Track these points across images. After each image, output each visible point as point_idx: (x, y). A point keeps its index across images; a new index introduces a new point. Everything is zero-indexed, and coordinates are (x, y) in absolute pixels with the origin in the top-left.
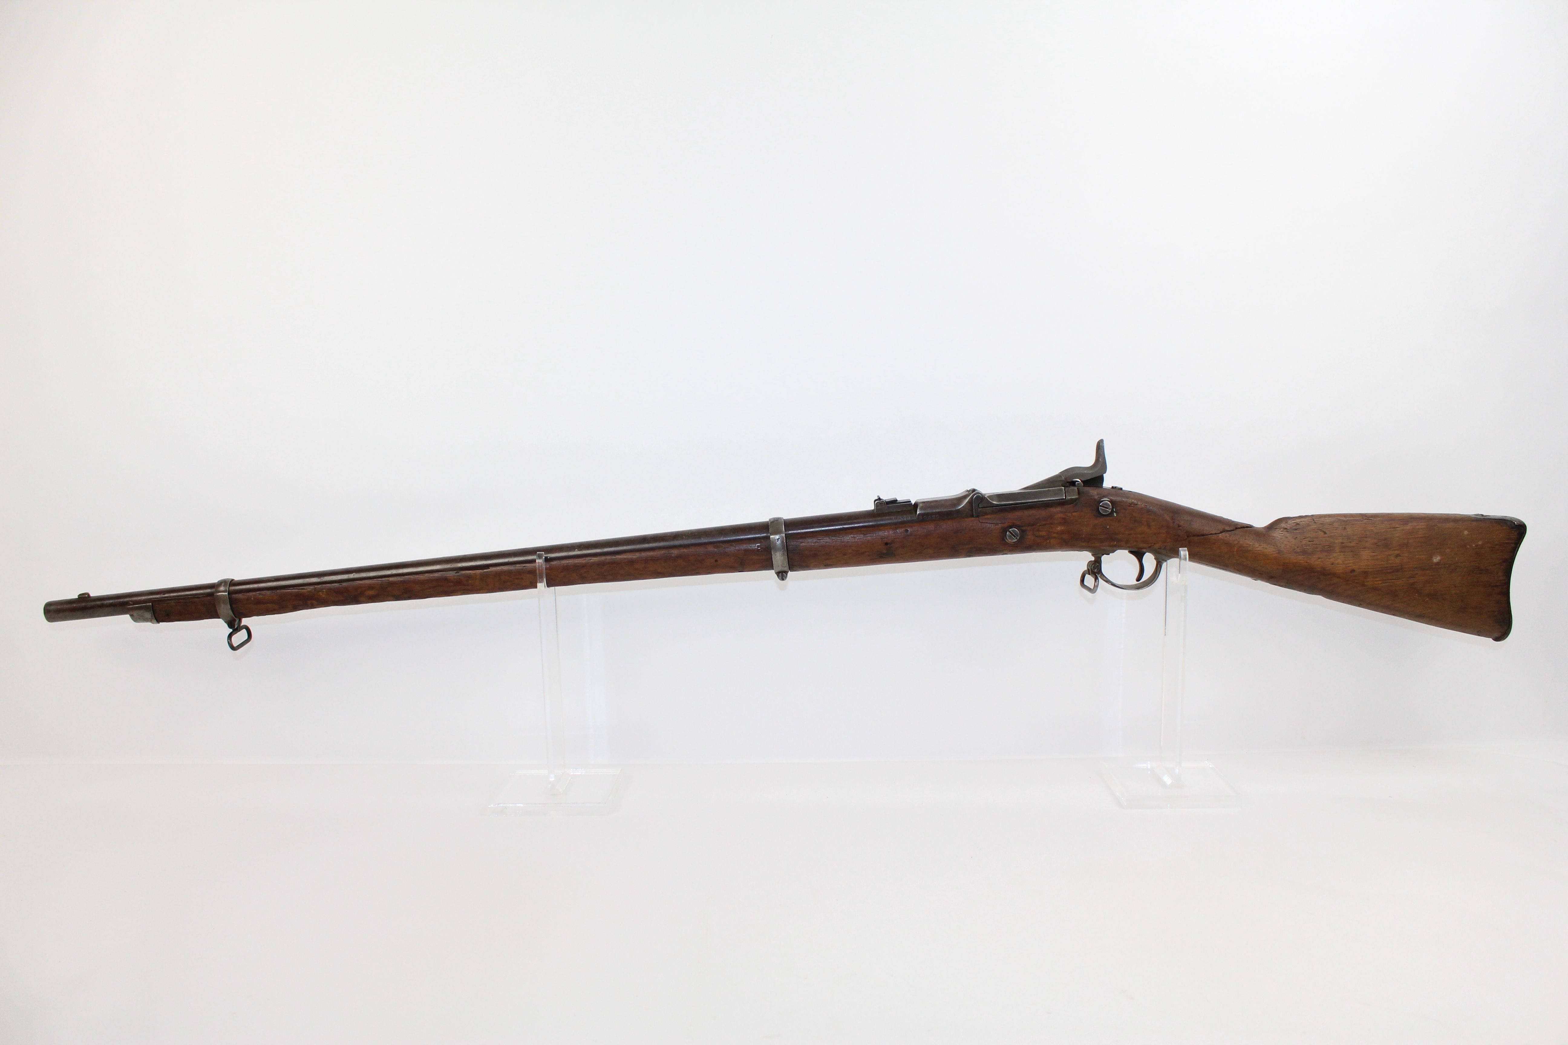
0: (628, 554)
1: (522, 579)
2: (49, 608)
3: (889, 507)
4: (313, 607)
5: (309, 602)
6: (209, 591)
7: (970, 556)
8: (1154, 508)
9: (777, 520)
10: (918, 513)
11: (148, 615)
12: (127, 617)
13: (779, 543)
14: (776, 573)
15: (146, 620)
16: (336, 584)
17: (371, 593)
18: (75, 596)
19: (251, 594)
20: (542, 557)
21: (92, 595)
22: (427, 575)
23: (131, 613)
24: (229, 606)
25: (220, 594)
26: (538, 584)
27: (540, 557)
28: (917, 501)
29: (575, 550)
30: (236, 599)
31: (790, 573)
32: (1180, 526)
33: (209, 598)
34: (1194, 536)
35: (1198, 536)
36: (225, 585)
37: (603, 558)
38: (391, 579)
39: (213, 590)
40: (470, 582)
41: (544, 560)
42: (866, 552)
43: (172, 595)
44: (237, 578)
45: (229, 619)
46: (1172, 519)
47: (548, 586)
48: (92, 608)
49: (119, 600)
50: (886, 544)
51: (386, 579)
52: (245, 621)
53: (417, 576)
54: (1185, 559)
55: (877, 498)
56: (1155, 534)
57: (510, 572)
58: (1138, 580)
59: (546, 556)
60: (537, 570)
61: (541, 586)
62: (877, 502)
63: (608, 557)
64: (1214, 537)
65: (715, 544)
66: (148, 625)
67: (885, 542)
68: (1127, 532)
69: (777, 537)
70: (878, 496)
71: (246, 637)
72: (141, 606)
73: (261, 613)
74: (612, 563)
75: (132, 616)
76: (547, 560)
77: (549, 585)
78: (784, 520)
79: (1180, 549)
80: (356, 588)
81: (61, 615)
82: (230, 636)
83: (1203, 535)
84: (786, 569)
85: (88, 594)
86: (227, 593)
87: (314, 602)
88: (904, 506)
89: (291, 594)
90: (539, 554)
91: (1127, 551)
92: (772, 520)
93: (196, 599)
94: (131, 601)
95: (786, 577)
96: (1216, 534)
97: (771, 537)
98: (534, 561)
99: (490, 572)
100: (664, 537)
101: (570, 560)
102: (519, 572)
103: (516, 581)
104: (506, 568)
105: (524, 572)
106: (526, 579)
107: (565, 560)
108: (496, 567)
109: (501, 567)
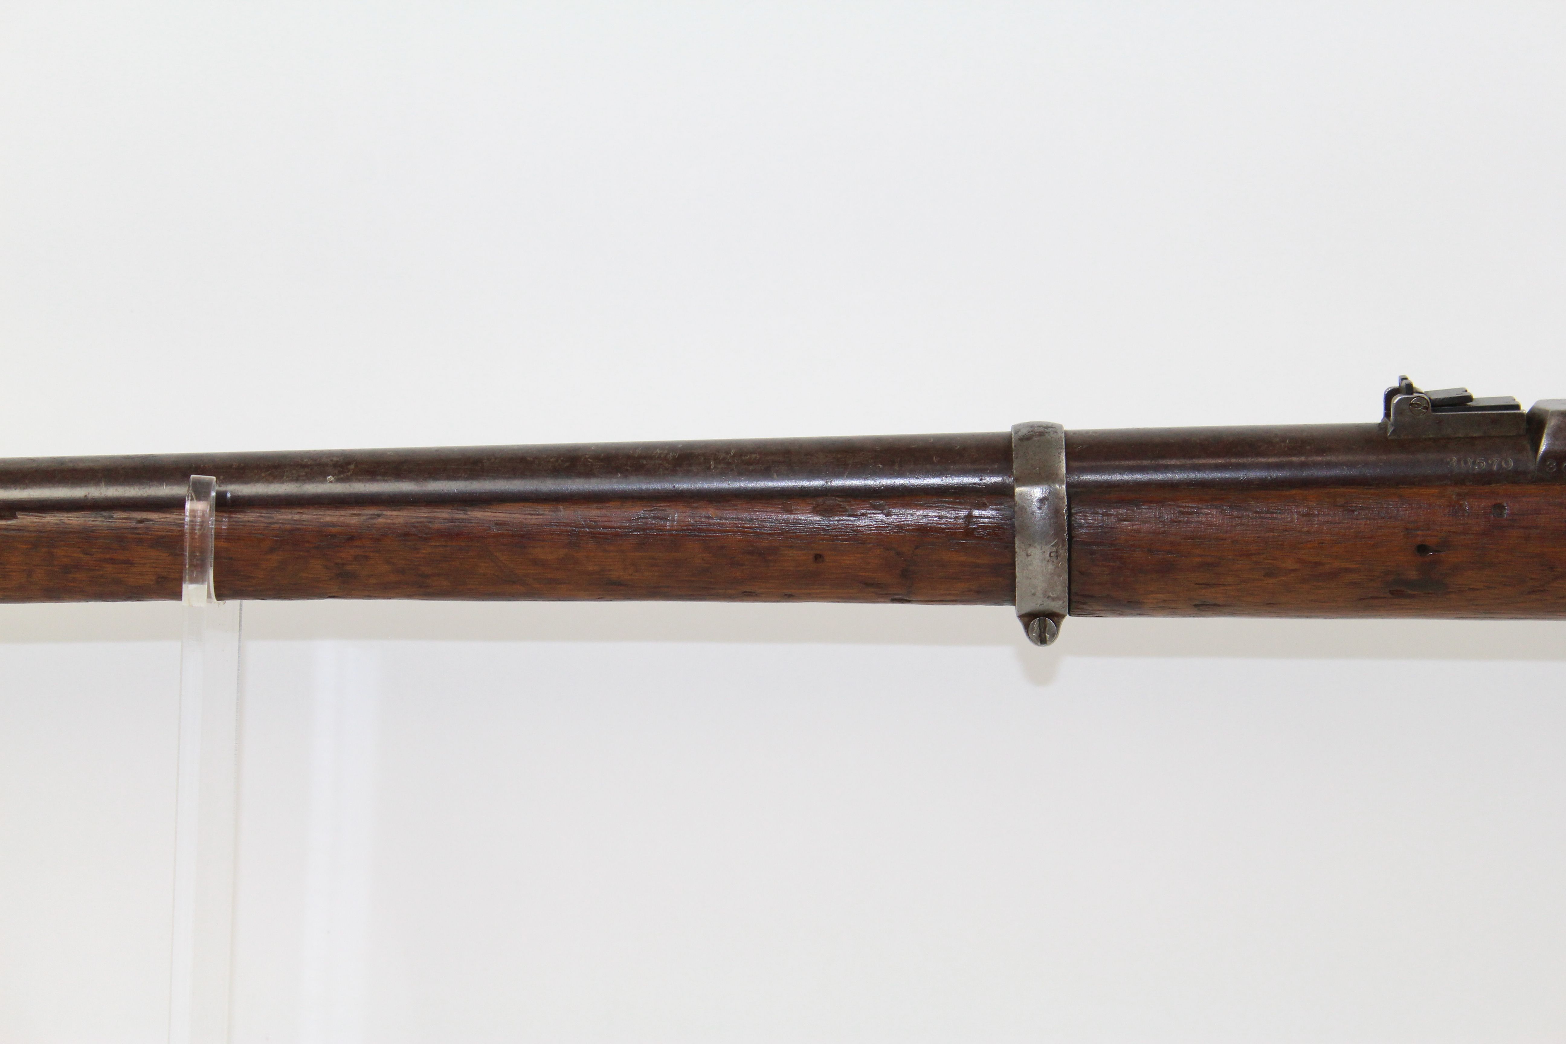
0: (509, 507)
1: (129, 563)
3: (1440, 422)
9: (1041, 434)
10: (1543, 448)
13: (1038, 513)
14: (1021, 617)
20: (209, 493)
26: (184, 586)
27: (200, 492)
28: (1543, 406)
29: (325, 477)
31: (1070, 623)
37: (421, 514)
41: (213, 502)
42: (1347, 570)
47: (220, 595)
50: (1422, 549)
55: (1396, 384)
57: (87, 536)
59: (223, 488)
60: (188, 536)
61: (197, 591)
62: (1396, 399)
63: (444, 514)
65: (820, 500)
67: (1419, 540)
69: (1037, 492)
70: (1403, 379)
74: (452, 535)
76: (223, 504)
77: (222, 592)
78: (1066, 433)
84: (1058, 606)
88: (1496, 421)
90: (197, 482)
92: (1024, 431)
95: (1054, 635)
97: (1018, 490)
98: (178, 504)
99: (19, 529)
100: (641, 457)
101: (306, 511)
102: (120, 538)
103: (109, 568)
104: (75, 520)
105: (139, 541)
106: (145, 564)
107: (290, 511)
108: (41, 515)
109: (59, 517)
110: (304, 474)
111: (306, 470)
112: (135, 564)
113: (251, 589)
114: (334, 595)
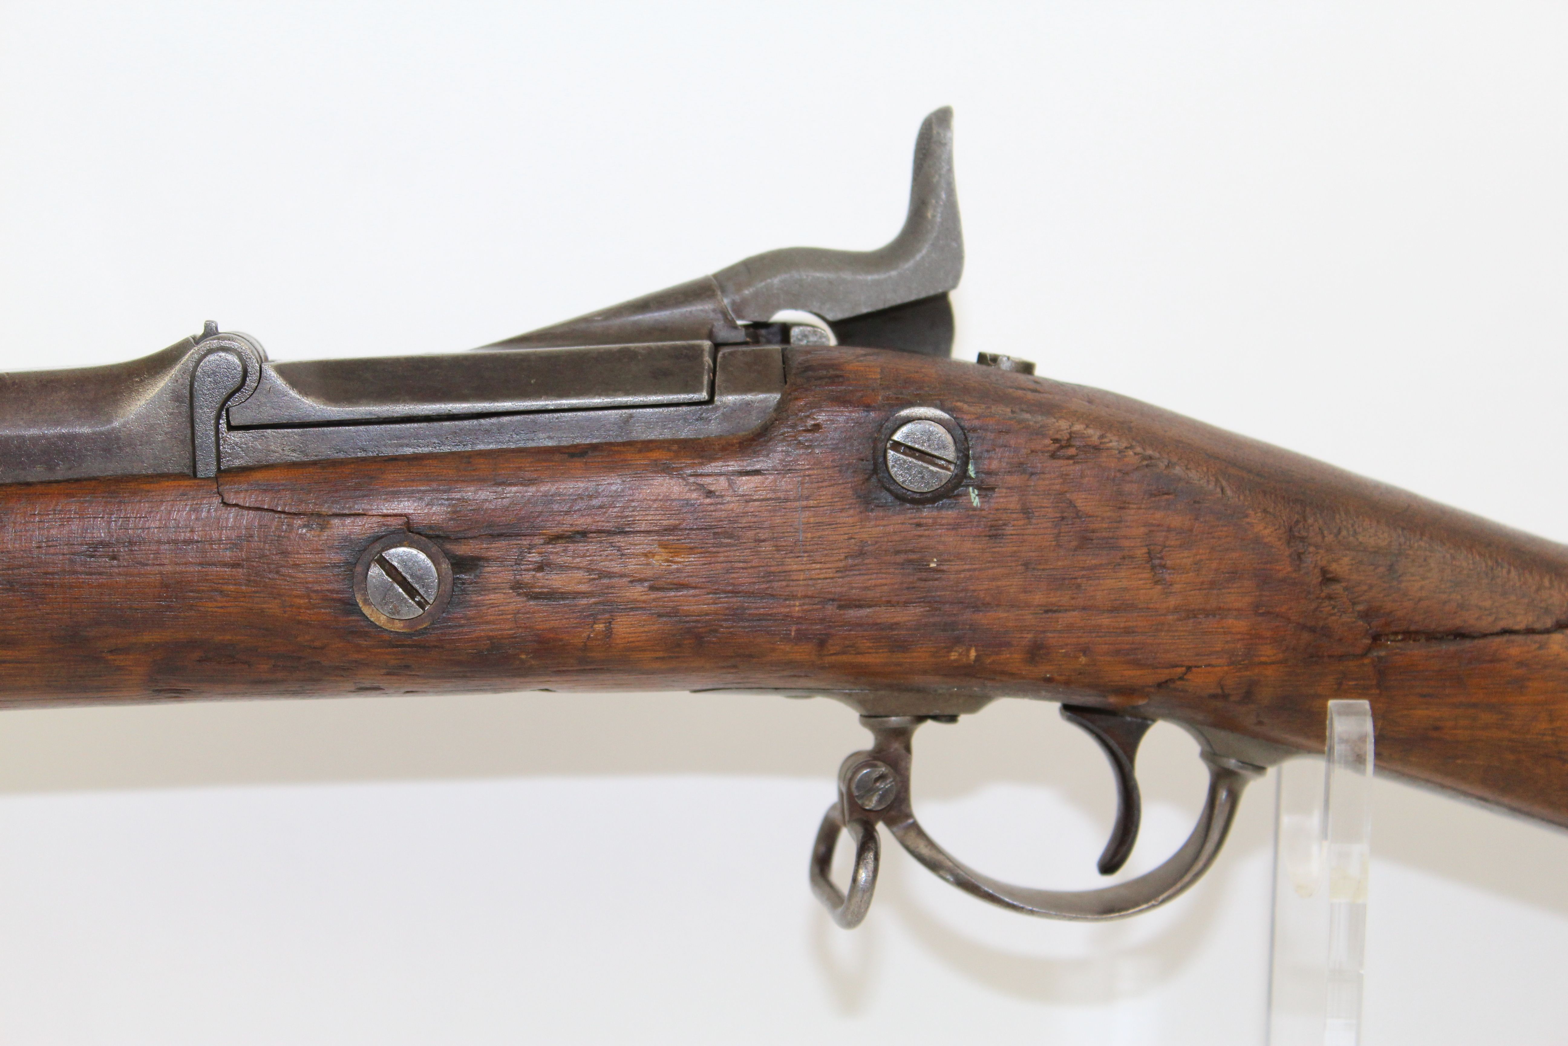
7: (177, 693)
8: (1193, 475)
32: (1335, 580)
34: (1409, 635)
35: (1432, 636)
46: (1291, 536)
54: (1359, 760)
56: (1191, 614)
58: (1109, 865)
64: (1516, 648)
68: (1038, 598)
79: (1331, 703)
83: (1460, 635)
91: (1056, 706)
96: (1530, 631)
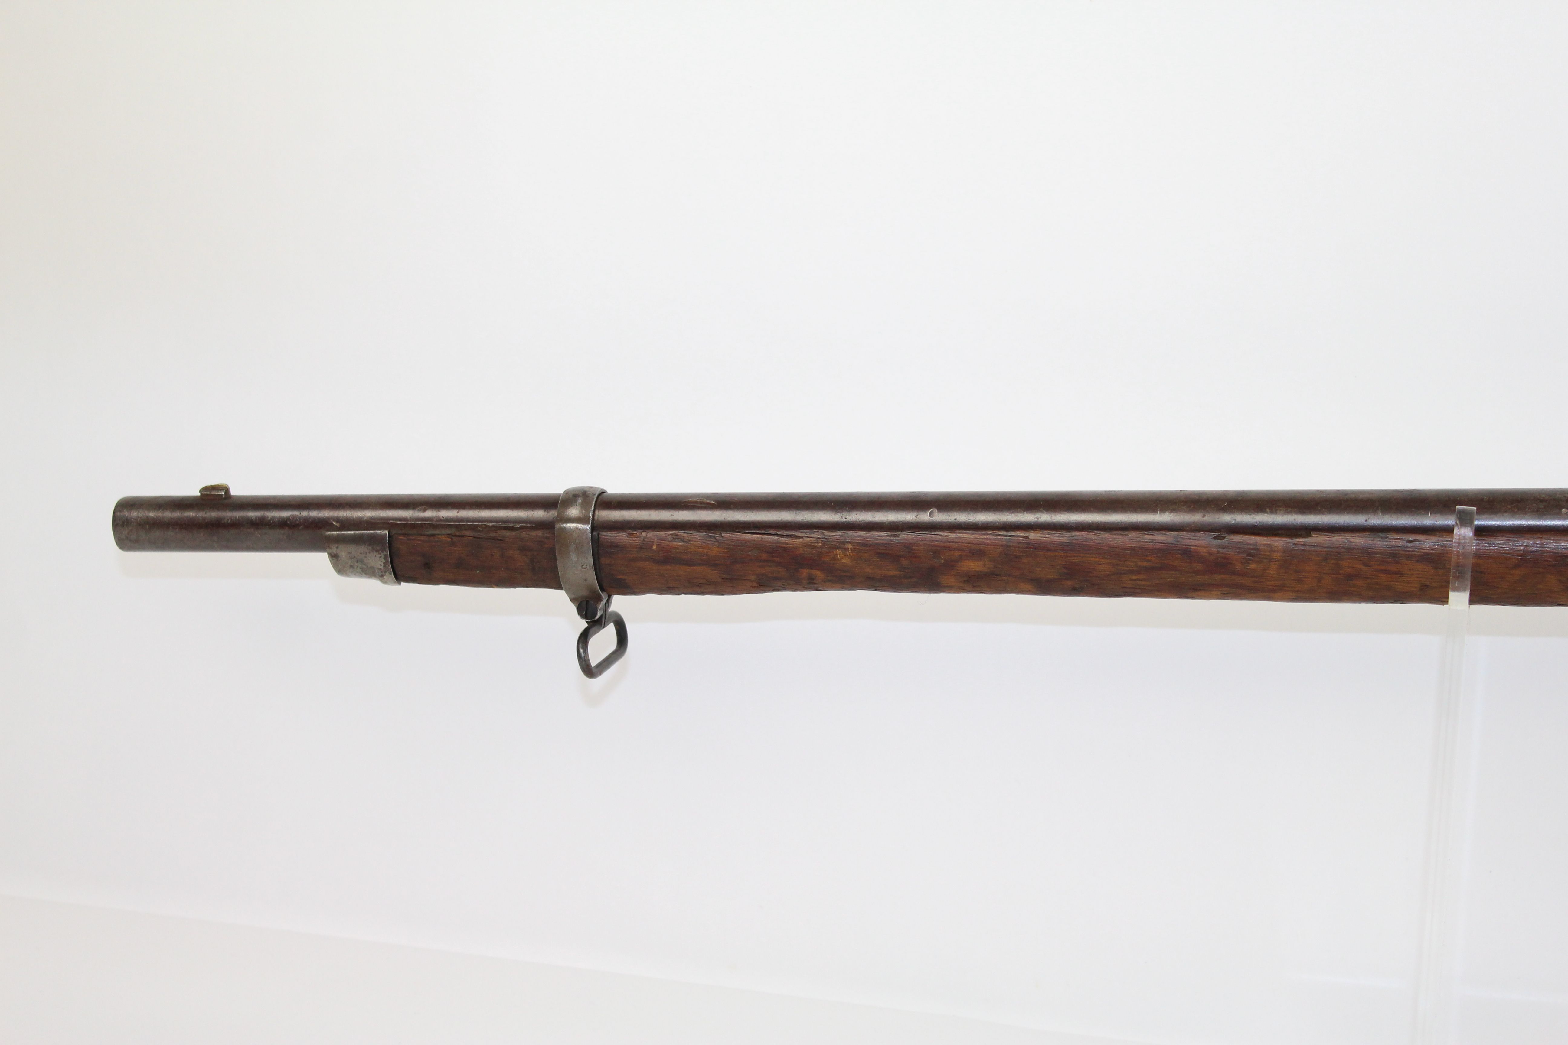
1: (1400, 573)
2: (126, 513)
4: (812, 585)
5: (805, 572)
6: (539, 514)
11: (377, 560)
12: (320, 559)
15: (369, 572)
16: (882, 533)
17: (975, 566)
18: (194, 491)
19: (651, 534)
20: (1471, 520)
21: (234, 492)
22: (1133, 534)
23: (334, 550)
24: (591, 560)
25: (570, 525)
26: (1450, 594)
27: (1464, 519)
29: (1560, 510)
30: (614, 545)
33: (540, 533)
36: (585, 505)
38: (1033, 536)
39: (552, 514)
40: (1253, 566)
41: (1475, 528)
43: (445, 514)
44: (615, 487)
45: (584, 593)
47: (1472, 601)
48: (235, 524)
49: (305, 513)
51: (1021, 534)
52: (620, 604)
53: (1091, 535)
57: (1367, 553)
60: (1452, 556)
61: (1459, 599)
66: (372, 585)
71: (613, 646)
72: (361, 536)
73: (674, 588)
75: (334, 557)
76: (1481, 530)
77: (1475, 599)
80: (936, 551)
81: (157, 534)
82: (584, 638)
85: (227, 490)
86: (588, 527)
87: (818, 573)
89: (758, 546)
90: (1461, 512)
93: (508, 533)
94: (338, 520)
98: (1449, 530)
101: (1544, 536)
102: (1394, 555)
103: (1383, 577)
104: (1359, 540)
105: (1409, 557)
106: (1413, 574)
107: (1532, 536)
108: (1330, 534)
109: (1345, 536)
110: (1543, 507)
111: (1544, 504)
112: (1404, 574)
113: (1495, 597)
114: (1562, 603)
